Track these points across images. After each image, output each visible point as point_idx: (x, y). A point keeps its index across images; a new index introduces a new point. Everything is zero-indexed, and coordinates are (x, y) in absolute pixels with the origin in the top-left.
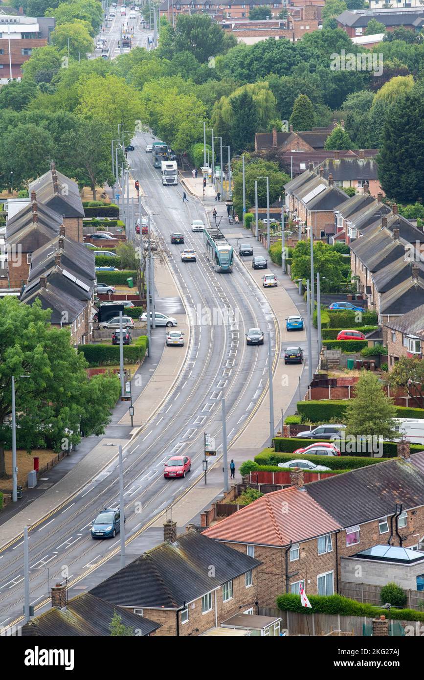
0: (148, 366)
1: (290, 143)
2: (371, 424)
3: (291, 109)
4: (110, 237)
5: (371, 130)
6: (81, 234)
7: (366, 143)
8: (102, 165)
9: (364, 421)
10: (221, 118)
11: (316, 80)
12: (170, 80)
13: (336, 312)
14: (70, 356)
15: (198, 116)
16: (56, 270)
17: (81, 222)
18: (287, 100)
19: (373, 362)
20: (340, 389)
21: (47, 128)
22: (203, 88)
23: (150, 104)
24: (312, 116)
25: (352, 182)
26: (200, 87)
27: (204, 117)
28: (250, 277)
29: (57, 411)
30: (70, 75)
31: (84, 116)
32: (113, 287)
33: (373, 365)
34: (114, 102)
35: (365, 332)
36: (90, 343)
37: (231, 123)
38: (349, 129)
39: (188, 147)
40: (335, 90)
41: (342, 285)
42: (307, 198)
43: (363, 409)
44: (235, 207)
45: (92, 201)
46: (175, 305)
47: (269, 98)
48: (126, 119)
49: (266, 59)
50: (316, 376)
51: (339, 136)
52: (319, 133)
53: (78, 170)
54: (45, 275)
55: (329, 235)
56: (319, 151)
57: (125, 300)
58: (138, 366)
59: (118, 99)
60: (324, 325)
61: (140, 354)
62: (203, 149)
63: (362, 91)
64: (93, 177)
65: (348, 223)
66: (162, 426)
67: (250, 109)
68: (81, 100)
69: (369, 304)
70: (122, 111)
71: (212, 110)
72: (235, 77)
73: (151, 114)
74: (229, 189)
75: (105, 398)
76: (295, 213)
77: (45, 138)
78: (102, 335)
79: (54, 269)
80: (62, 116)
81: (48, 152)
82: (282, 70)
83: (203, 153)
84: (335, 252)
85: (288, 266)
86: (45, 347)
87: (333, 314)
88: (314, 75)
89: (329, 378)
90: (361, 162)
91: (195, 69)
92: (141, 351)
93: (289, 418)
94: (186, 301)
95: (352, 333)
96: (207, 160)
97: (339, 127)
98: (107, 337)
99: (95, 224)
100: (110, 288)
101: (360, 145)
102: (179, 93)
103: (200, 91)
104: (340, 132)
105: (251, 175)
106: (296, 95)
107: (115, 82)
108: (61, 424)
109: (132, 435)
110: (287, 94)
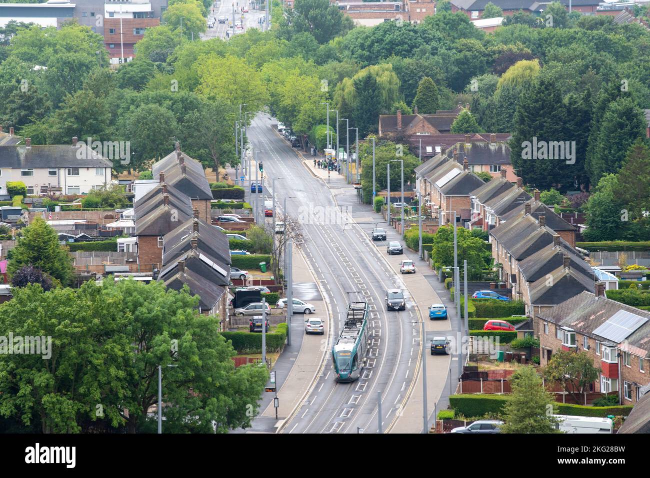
0: (288, 354)
1: (415, 126)
2: (532, 421)
3: (414, 91)
4: (238, 220)
5: (498, 114)
6: (209, 216)
7: (493, 127)
8: (226, 146)
9: (524, 417)
10: (344, 99)
11: (438, 63)
12: (290, 61)
13: (480, 301)
14: (218, 345)
15: (321, 97)
16: (193, 254)
17: (209, 204)
18: (410, 82)
19: (523, 355)
20: (493, 383)
21: (171, 108)
22: (324, 70)
23: (272, 84)
24: (437, 99)
25: (484, 167)
26: (321, 68)
27: (327, 99)
28: (386, 263)
29: (205, 403)
30: (186, 55)
31: (207, 96)
32: (246, 272)
33: (524, 357)
34: (235, 83)
35: (514, 322)
36: (227, 330)
37: (355, 104)
38: (475, 113)
39: (310, 128)
40: (457, 72)
41: (484, 273)
42: (441, 183)
43: (523, 406)
44: (365, 189)
45: (215, 183)
46: (311, 291)
47: (392, 80)
48: (247, 100)
49: (387, 41)
50: (466, 369)
51: (466, 119)
52: (444, 115)
53: (202, 150)
54: (182, 259)
55: (464, 221)
56: (444, 134)
57: (259, 285)
58: (278, 355)
59: (239, 79)
60: (470, 315)
61: (281, 342)
62: (326, 130)
63: (486, 75)
64: (217, 158)
65: (486, 208)
66: (307, 419)
67: (374, 91)
68: (202, 80)
69: (513, 293)
70: (243, 91)
71: (334, 91)
72: (356, 58)
73: (272, 95)
74: (356, 172)
75: (253, 389)
76: (427, 198)
77: (168, 119)
78: (238, 321)
79: (191, 253)
80: (186, 96)
81: (170, 132)
82: (403, 53)
83: (326, 135)
84: (478, 238)
85: (426, 252)
86: (194, 334)
87: (478, 303)
88: (436, 57)
89: (480, 370)
90: (493, 147)
91: (315, 50)
92: (281, 339)
93: (442, 413)
94: (321, 287)
95: (500, 323)
96: (330, 142)
97: (465, 111)
98: (244, 324)
99: (222, 206)
100: (243, 272)
101: (486, 128)
102: (301, 75)
103: (322, 72)
104: (467, 115)
105: (380, 158)
106: (420, 78)
107: (235, 63)
108: (209, 416)
109: (277, 428)
110: (410, 76)
